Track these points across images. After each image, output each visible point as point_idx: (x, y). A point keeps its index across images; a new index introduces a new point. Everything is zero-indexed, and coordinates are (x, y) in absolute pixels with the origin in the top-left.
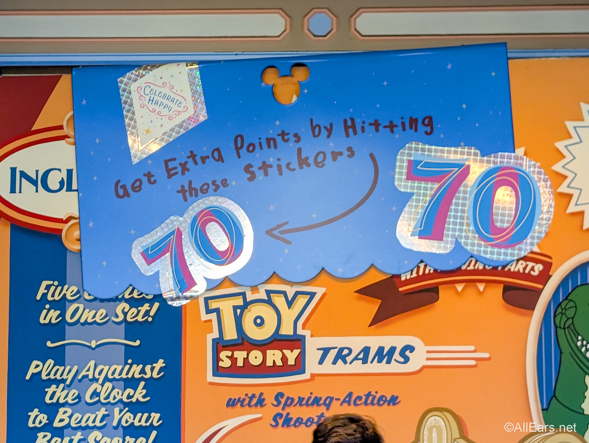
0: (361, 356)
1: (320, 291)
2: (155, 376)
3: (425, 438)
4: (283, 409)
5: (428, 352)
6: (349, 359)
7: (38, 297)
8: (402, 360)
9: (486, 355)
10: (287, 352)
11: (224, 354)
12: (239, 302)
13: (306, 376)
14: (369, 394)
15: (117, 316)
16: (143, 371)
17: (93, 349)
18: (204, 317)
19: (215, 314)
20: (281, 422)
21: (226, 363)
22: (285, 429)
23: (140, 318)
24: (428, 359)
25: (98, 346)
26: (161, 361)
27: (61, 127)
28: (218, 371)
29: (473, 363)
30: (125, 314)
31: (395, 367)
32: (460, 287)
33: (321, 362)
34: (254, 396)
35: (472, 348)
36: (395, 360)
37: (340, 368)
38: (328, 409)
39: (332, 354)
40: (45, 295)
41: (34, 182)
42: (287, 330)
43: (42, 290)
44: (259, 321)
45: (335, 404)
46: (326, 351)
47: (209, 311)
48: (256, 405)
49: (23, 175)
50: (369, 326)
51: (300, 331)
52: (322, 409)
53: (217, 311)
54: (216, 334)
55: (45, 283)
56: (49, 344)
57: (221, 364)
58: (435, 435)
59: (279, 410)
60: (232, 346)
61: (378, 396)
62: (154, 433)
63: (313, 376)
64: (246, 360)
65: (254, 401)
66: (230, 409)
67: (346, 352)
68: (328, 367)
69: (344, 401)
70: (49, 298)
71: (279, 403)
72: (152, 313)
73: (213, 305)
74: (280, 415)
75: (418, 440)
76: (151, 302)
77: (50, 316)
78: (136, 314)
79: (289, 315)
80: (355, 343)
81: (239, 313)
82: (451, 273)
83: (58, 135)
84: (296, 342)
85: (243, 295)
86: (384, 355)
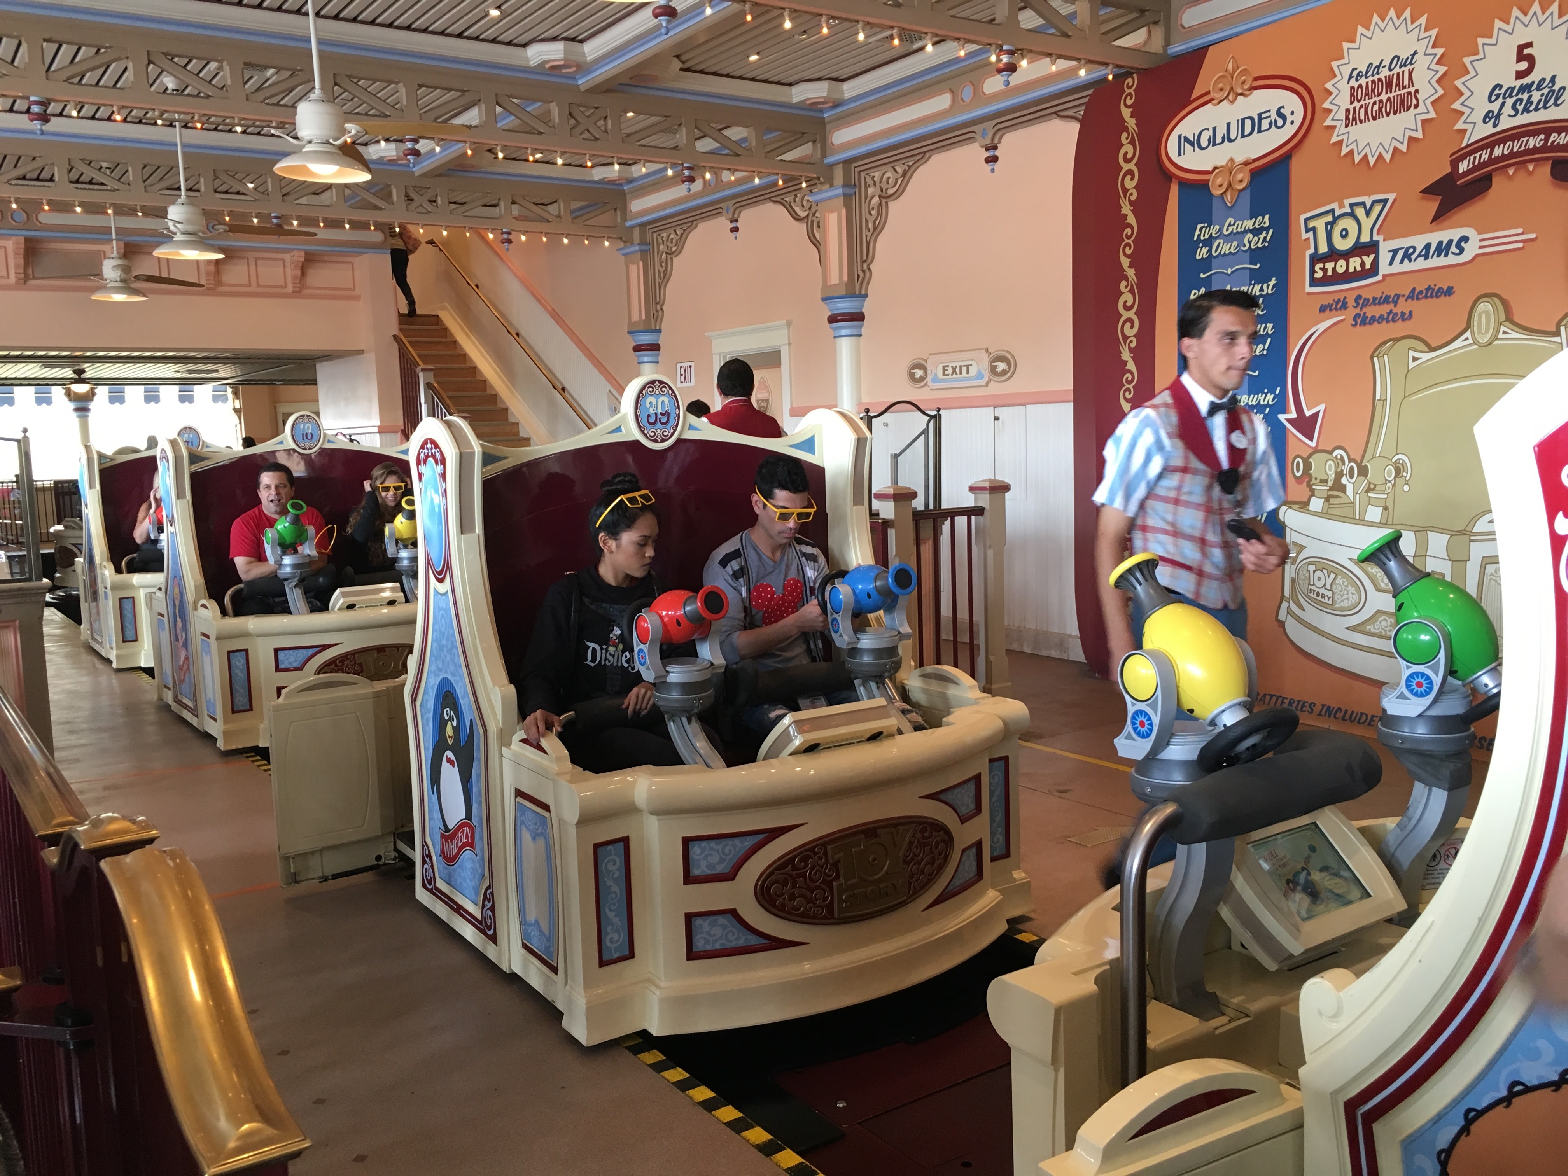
0: (1423, 253)
1: (1391, 197)
2: (1270, 292)
3: (1476, 324)
4: (1361, 309)
5: (1481, 240)
6: (1413, 257)
7: (1195, 238)
8: (1457, 251)
9: (1533, 236)
10: (1365, 258)
11: (1318, 266)
12: (1330, 218)
13: (1379, 278)
14: (1429, 288)
15: (1245, 246)
16: (1261, 290)
17: (1229, 275)
18: (1304, 236)
19: (1311, 233)
20: (1359, 321)
21: (1319, 274)
22: (1362, 328)
23: (1260, 245)
24: (1480, 247)
25: (1232, 272)
26: (1274, 279)
27: (1208, 93)
28: (1314, 282)
29: (1520, 245)
30: (1250, 242)
31: (1451, 260)
32: (1511, 171)
33: (1391, 263)
34: (1339, 300)
35: (1520, 230)
36: (1453, 253)
37: (1407, 266)
38: (1395, 306)
39: (1401, 254)
40: (1199, 235)
41: (1192, 144)
42: (1365, 238)
43: (1197, 232)
44: (1344, 233)
45: (1402, 300)
46: (1395, 252)
47: (1307, 230)
48: (1341, 308)
49: (1187, 140)
50: (1432, 222)
51: (1375, 238)
52: (1391, 306)
53: (1314, 229)
54: (1312, 250)
55: (1199, 226)
56: (1202, 276)
57: (1316, 276)
58: (1483, 319)
59: (1357, 311)
60: (1324, 258)
61: (1436, 288)
62: (1269, 340)
63: (1384, 276)
64: (1334, 269)
65: (1340, 305)
66: (1322, 314)
67: (1411, 250)
68: (1397, 268)
69: (1408, 297)
70: (1202, 238)
71: (1358, 304)
72: (1268, 239)
73: (1311, 225)
74: (1358, 315)
75: (1468, 326)
76: (1267, 229)
77: (1202, 253)
78: (1257, 242)
79: (1367, 223)
80: (1419, 242)
81: (1329, 228)
82: (1503, 158)
83: (1207, 100)
84: (1372, 247)
85: (1332, 211)
86: (1442, 249)
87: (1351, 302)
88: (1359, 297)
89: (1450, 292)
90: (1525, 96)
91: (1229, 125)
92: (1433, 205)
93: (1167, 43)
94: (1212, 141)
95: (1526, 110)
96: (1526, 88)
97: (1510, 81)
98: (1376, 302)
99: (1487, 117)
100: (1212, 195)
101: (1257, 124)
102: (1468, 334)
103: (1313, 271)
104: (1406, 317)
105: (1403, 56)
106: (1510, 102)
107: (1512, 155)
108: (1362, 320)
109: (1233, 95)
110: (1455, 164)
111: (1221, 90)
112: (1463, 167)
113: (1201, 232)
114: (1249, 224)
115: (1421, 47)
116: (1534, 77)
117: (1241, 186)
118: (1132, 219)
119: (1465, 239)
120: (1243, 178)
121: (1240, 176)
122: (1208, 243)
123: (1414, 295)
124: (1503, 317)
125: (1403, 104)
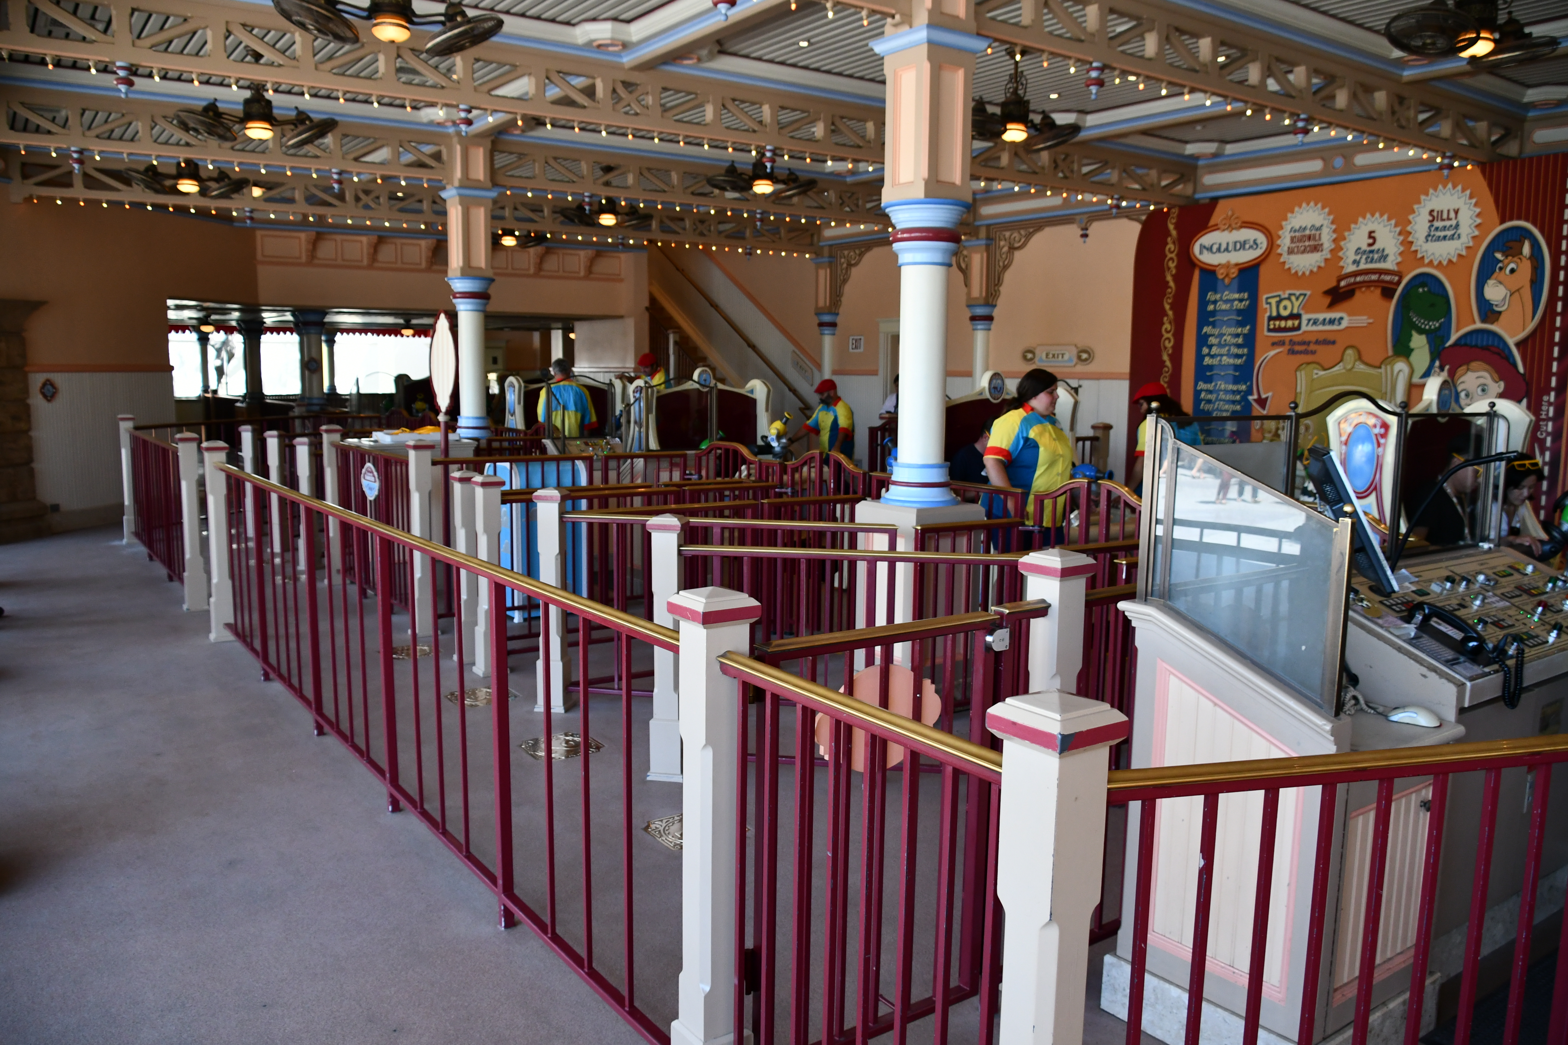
0: (1323, 322)
1: (1308, 293)
3: (1345, 359)
4: (1292, 347)
5: (1349, 320)
6: (1318, 324)
7: (1207, 300)
8: (1338, 324)
9: (1370, 321)
10: (1295, 321)
11: (1272, 323)
12: (1278, 299)
13: (1301, 332)
14: (1324, 340)
15: (1234, 307)
18: (1265, 306)
20: (1290, 352)
21: (1272, 327)
22: (1292, 356)
23: (1242, 308)
24: (1349, 323)
26: (1249, 326)
27: (1217, 225)
28: (1270, 330)
29: (1367, 325)
30: (1237, 306)
31: (1335, 327)
32: (1364, 290)
33: (1307, 325)
34: (1281, 341)
35: (1366, 318)
36: (1336, 324)
37: (1315, 328)
39: (1311, 322)
40: (1210, 298)
41: (1207, 249)
42: (1295, 311)
43: (1208, 296)
44: (1285, 307)
45: (1311, 345)
46: (1309, 320)
47: (1267, 303)
48: (1282, 345)
49: (1205, 247)
50: (1327, 308)
51: (1300, 312)
52: (1307, 347)
53: (1270, 304)
54: (1268, 314)
55: (1210, 293)
56: (1210, 319)
57: (1270, 327)
58: (1349, 358)
59: (1290, 347)
60: (1275, 319)
61: (1328, 340)
62: (1244, 358)
63: (1305, 332)
64: (1279, 325)
65: (1281, 343)
66: (1272, 347)
67: (1317, 321)
68: (1311, 328)
69: (1315, 343)
70: (1211, 300)
71: (1291, 344)
72: (1246, 305)
73: (1269, 300)
74: (1290, 349)
75: (1341, 361)
76: (1246, 300)
77: (1211, 307)
78: (1241, 306)
79: (1297, 304)
80: (1321, 316)
81: (1278, 303)
82: (1360, 283)
83: (1216, 228)
84: (1298, 317)
85: (1279, 296)
86: (1332, 322)
87: (1287, 342)
88: (1291, 341)
89: (1334, 343)
90: (1371, 255)
91: (1228, 244)
92: (1327, 300)
93: (1195, 192)
94: (1219, 250)
95: (1371, 262)
96: (1372, 252)
97: (1364, 247)
98: (1300, 343)
99: (1354, 262)
100: (1216, 278)
101: (1243, 245)
102: (1341, 364)
103: (1269, 325)
104: (1313, 353)
105: (1318, 225)
106: (1364, 257)
107: (1364, 282)
108: (1292, 352)
109: (1230, 228)
110: (1339, 281)
111: (1225, 224)
112: (1343, 284)
113: (1211, 296)
114: (1237, 296)
115: (1326, 223)
116: (1375, 247)
117: (1234, 276)
118: (1172, 284)
119: (1341, 318)
120: (1234, 272)
121: (1233, 270)
122: (1215, 302)
123: (1317, 342)
124: (1357, 357)
125: (1316, 248)
